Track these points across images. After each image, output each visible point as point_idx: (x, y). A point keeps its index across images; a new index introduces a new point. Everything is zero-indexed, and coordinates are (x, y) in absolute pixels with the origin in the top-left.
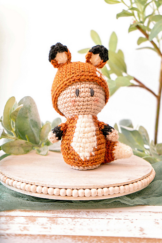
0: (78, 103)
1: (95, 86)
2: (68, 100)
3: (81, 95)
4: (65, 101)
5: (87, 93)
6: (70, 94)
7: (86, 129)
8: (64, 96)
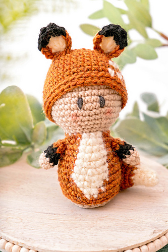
0: (81, 117)
1: (107, 91)
2: (66, 113)
3: (86, 106)
4: (62, 113)
5: (95, 103)
6: (69, 105)
7: (93, 156)
8: (61, 107)
